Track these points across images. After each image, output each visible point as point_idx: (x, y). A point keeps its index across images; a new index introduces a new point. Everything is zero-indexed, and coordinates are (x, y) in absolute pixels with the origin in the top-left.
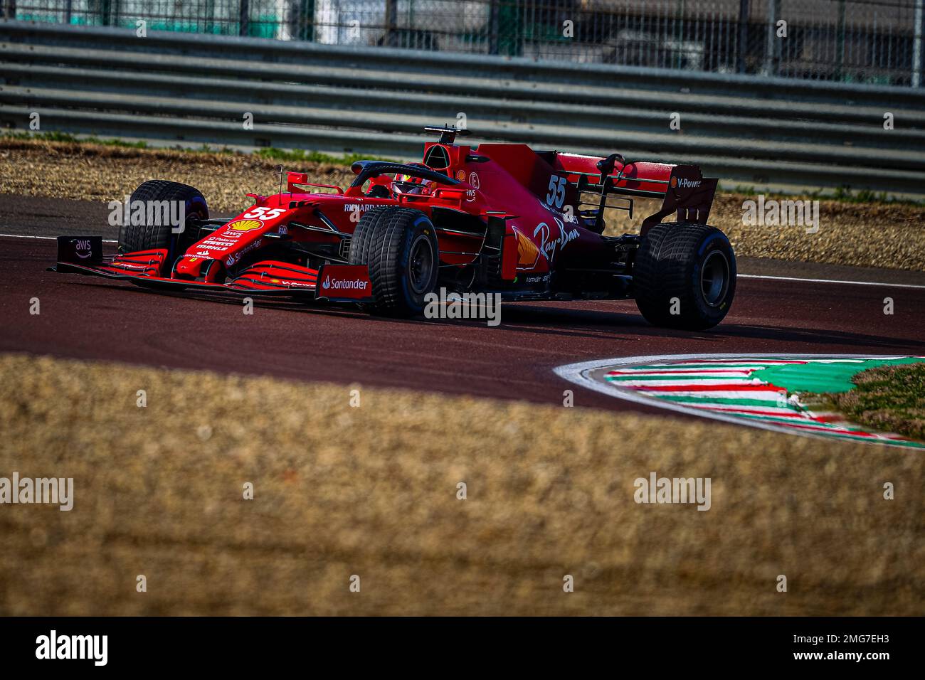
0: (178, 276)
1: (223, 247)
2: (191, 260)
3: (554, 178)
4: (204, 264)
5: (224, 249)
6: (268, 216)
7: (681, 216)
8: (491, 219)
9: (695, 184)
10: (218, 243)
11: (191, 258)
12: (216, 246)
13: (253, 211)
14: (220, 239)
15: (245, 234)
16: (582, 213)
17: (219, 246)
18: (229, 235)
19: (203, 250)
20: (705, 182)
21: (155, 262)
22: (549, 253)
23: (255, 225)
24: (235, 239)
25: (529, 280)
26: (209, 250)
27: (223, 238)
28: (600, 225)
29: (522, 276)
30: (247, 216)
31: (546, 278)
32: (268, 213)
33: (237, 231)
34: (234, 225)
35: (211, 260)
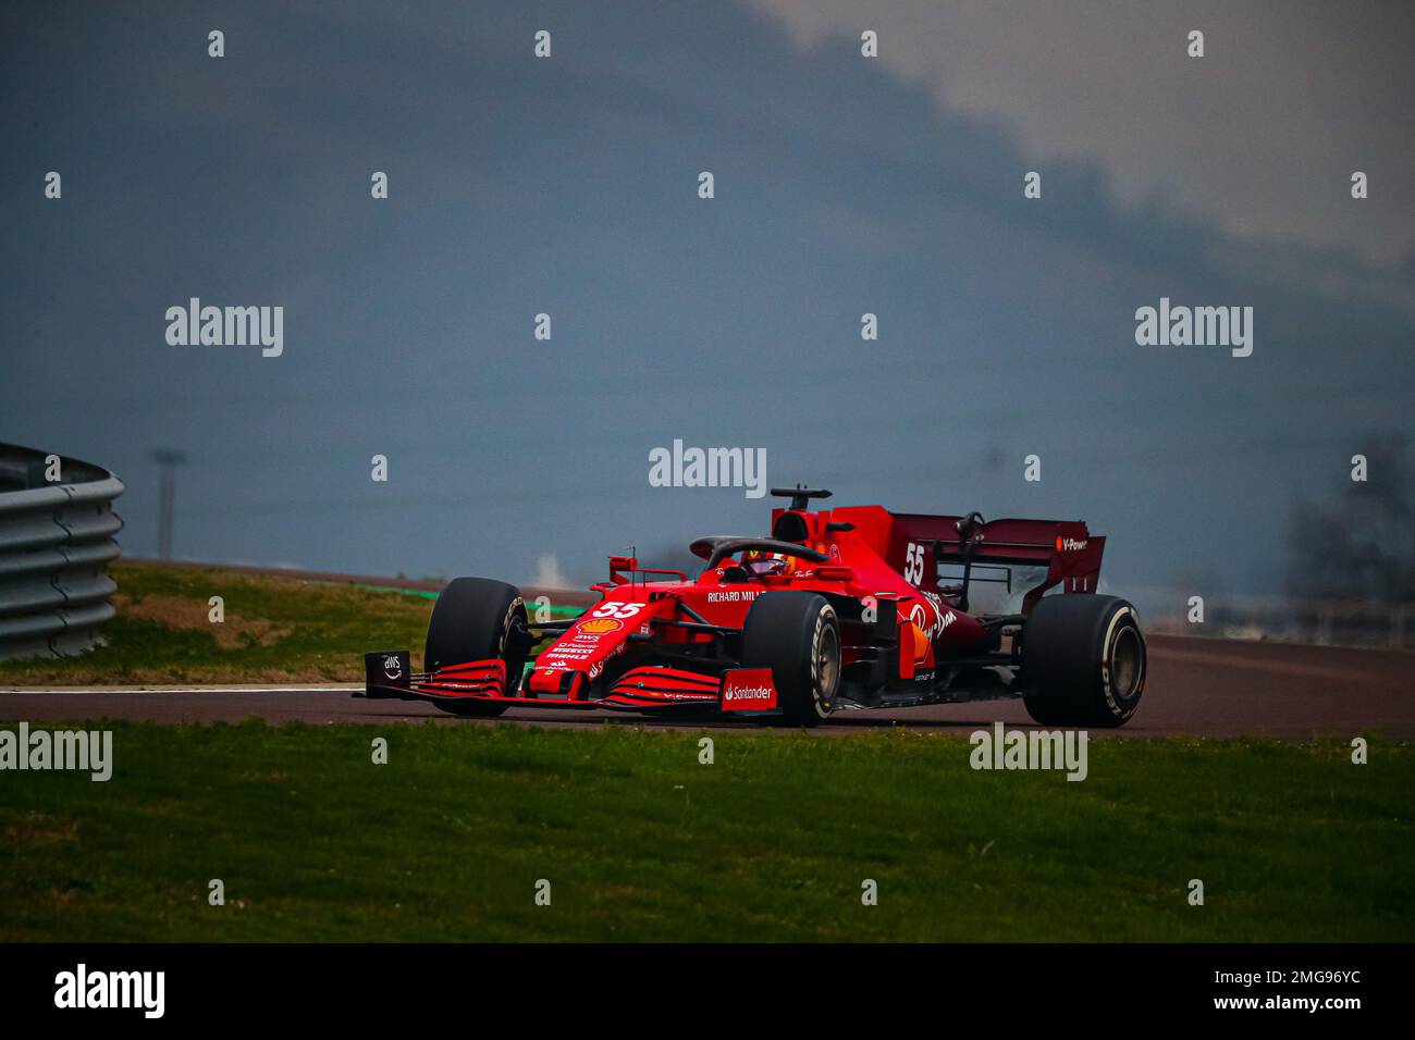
1: (581, 654)
2: (547, 674)
3: (911, 546)
4: (566, 677)
5: (583, 657)
6: (624, 613)
7: (1068, 588)
8: (882, 601)
9: (1080, 545)
10: (573, 651)
11: (546, 670)
12: (572, 654)
13: (603, 608)
14: (573, 645)
15: (604, 638)
16: (942, 590)
17: (576, 654)
18: (582, 639)
19: (557, 660)
20: (1091, 541)
23: (611, 625)
24: (593, 644)
26: (565, 660)
27: (575, 643)
30: (597, 614)
32: (624, 609)
33: (592, 634)
34: (584, 626)
35: (571, 673)
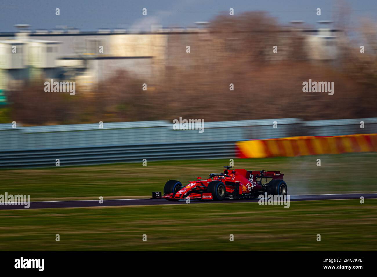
0: (176, 197)
3: (251, 175)
4: (180, 195)
5: (184, 192)
8: (237, 183)
11: (178, 194)
14: (183, 190)
15: (188, 189)
16: (257, 181)
18: (185, 189)
19: (180, 192)
20: (281, 174)
21: (171, 195)
22: (250, 189)
23: (190, 187)
25: (246, 194)
28: (261, 184)
29: (244, 194)
31: (249, 194)
34: (186, 187)
